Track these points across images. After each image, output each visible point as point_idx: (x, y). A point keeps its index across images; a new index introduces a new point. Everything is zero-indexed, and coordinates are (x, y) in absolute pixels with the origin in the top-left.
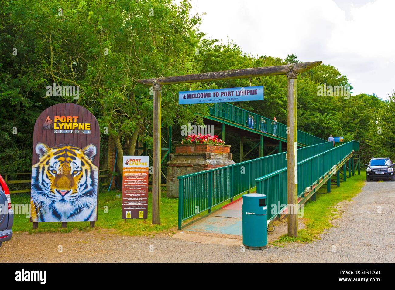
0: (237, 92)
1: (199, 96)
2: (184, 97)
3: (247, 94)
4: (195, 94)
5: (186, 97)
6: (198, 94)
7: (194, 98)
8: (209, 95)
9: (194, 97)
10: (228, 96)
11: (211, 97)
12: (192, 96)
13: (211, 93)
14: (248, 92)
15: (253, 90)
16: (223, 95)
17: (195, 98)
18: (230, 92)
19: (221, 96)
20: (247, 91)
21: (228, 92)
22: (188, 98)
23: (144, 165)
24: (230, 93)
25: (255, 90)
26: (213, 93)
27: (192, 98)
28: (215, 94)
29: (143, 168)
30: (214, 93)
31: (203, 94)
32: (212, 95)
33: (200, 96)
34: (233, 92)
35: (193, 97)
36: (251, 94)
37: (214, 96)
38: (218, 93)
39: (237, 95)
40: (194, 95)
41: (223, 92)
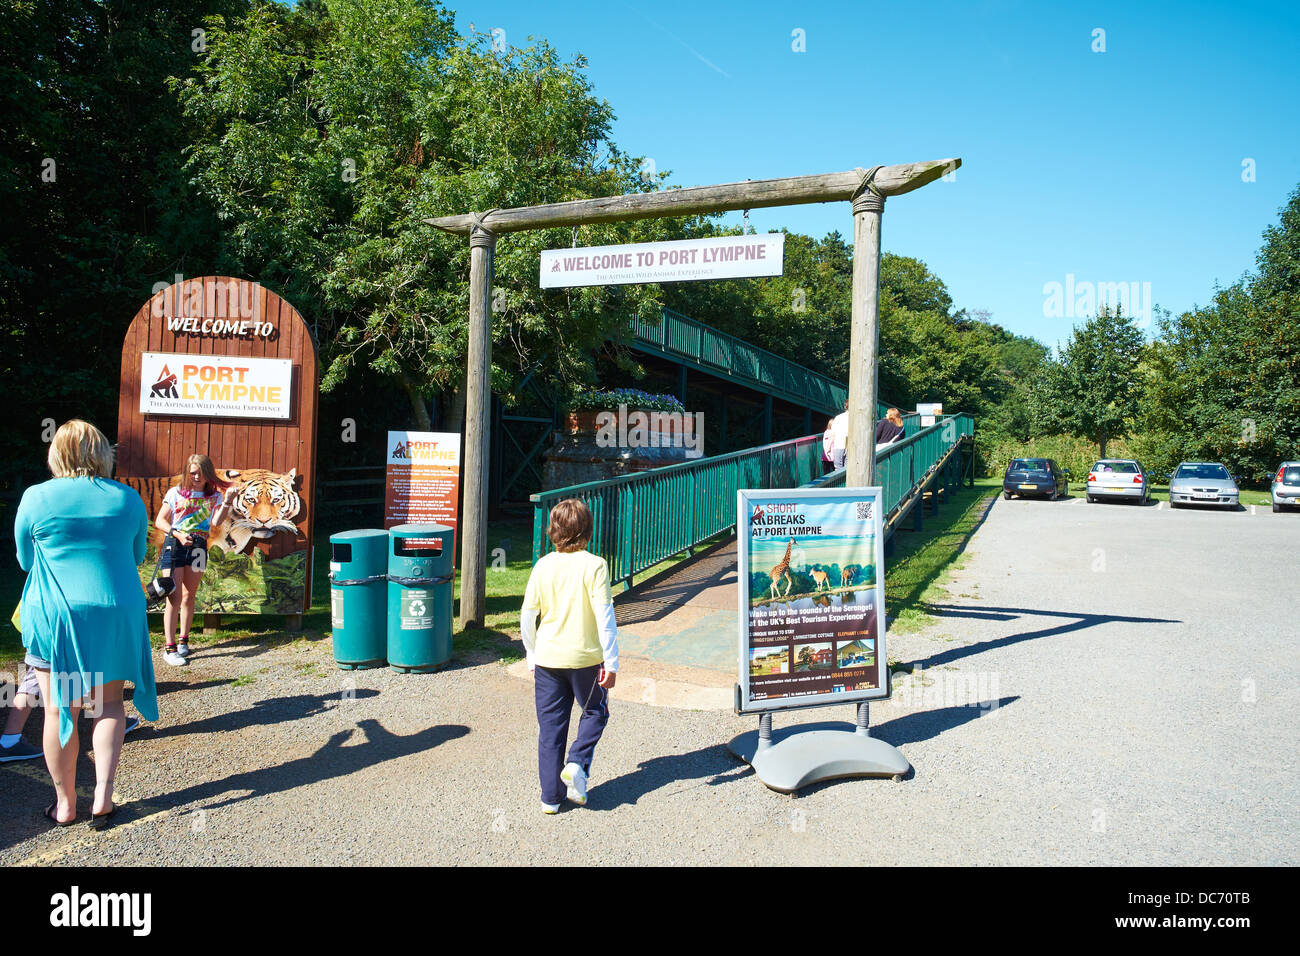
0: (705, 250)
1: (598, 262)
2: (556, 268)
3: (736, 259)
4: (587, 258)
5: (562, 267)
6: (595, 258)
7: (582, 269)
8: (627, 260)
9: (583, 266)
10: (681, 262)
11: (630, 266)
12: (579, 263)
13: (630, 255)
14: (739, 251)
15: (754, 247)
16: (666, 262)
17: (587, 268)
18: (686, 252)
19: (661, 264)
20: (737, 248)
21: (682, 252)
22: (566, 269)
23: (445, 458)
24: (687, 254)
25: (760, 246)
26: (638, 255)
27: (578, 269)
28: (643, 258)
29: (443, 468)
30: (640, 255)
31: (608, 257)
32: (635, 260)
33: (600, 262)
34: (694, 252)
35: (581, 266)
36: (747, 258)
37: (640, 264)
38: (652, 254)
39: (706, 260)
40: (584, 261)
41: (666, 253)
